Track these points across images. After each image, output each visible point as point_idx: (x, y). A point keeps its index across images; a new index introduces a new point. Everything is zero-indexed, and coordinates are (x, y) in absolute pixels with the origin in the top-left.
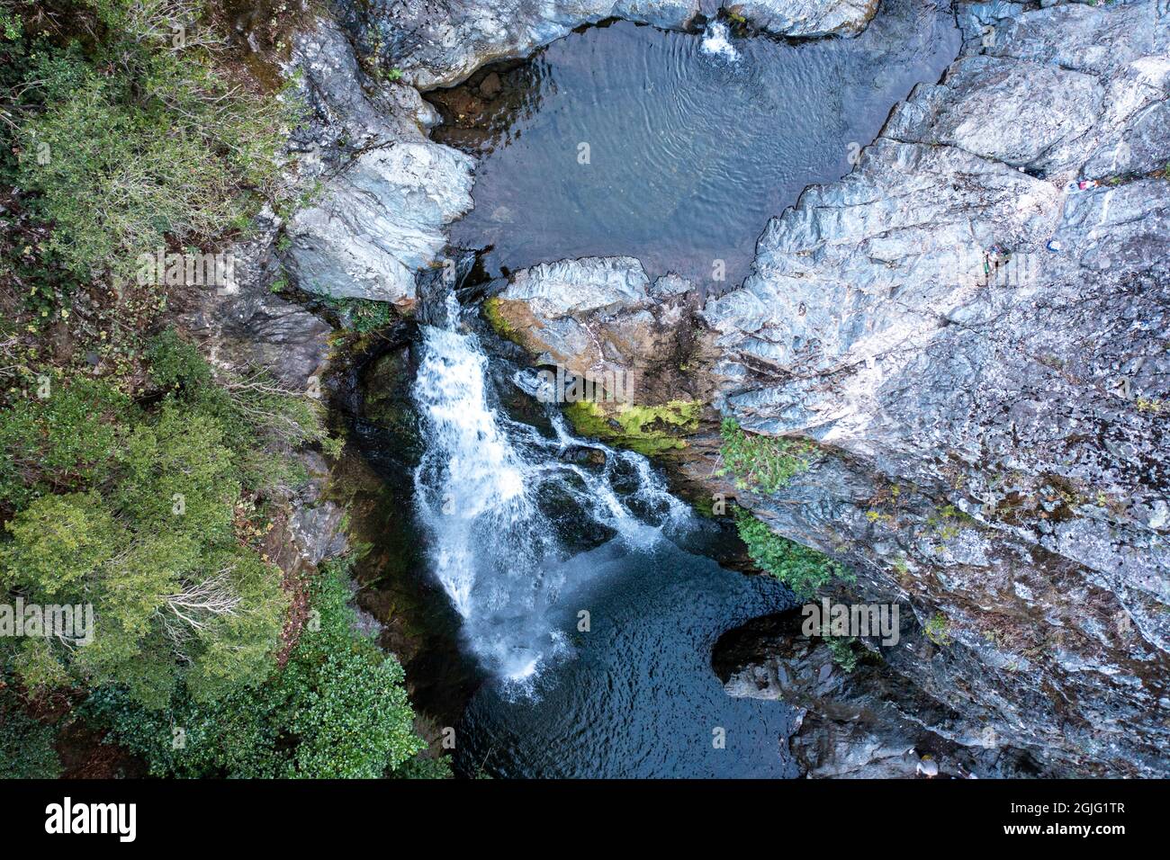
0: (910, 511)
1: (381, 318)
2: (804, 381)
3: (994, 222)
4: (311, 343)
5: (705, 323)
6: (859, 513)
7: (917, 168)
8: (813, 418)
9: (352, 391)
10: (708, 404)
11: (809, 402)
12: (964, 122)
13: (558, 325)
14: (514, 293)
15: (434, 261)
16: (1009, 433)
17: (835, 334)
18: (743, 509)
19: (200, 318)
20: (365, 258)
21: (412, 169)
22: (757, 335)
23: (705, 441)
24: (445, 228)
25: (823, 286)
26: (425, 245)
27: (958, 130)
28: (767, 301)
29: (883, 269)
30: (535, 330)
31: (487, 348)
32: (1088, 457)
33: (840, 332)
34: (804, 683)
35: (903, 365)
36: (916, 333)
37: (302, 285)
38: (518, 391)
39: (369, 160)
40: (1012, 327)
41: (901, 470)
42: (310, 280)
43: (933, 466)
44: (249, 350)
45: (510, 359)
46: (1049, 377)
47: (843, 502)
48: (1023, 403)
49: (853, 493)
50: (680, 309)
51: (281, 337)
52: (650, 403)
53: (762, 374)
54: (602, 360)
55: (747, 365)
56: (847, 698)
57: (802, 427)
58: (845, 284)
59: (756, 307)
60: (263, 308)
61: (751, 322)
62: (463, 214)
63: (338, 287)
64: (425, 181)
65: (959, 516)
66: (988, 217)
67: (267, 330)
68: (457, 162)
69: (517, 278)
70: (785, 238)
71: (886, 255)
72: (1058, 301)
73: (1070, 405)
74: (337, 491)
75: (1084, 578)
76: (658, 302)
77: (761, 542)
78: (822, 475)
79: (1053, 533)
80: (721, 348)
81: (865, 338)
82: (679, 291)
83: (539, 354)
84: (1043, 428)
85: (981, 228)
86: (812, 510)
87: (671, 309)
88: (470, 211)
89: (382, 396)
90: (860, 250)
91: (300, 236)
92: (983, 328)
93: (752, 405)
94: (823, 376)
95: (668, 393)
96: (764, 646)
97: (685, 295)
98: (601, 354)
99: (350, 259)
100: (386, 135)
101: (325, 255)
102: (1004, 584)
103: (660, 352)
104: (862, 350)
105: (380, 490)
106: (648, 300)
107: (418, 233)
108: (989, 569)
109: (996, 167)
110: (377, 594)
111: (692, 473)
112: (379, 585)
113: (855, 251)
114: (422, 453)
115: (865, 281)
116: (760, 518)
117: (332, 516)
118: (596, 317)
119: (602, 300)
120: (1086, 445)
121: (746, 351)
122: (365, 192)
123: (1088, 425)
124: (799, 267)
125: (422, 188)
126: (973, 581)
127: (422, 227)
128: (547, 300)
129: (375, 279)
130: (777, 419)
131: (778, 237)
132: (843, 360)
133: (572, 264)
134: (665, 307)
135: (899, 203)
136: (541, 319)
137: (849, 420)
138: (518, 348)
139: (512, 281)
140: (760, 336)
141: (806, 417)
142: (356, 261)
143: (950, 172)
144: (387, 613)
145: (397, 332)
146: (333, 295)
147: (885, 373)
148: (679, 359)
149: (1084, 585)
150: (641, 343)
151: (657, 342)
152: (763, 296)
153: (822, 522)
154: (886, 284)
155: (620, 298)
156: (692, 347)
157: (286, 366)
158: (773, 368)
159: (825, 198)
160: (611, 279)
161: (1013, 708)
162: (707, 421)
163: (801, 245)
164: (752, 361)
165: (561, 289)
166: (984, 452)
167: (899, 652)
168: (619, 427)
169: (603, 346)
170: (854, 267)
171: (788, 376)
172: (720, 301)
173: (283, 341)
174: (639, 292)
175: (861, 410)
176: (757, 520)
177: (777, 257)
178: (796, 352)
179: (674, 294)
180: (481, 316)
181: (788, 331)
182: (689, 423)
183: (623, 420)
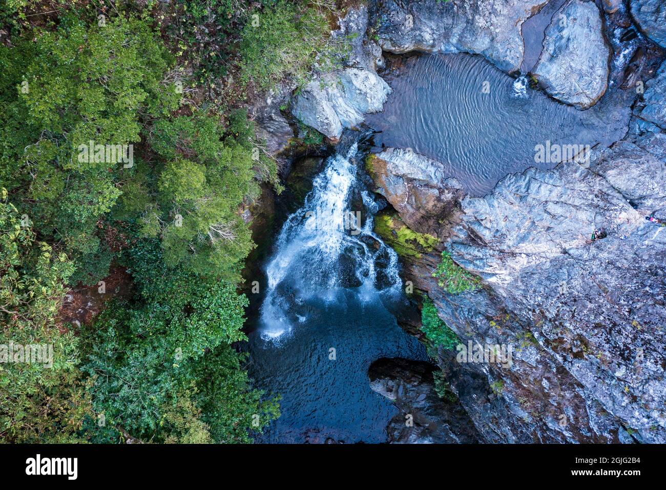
0: (510, 329)
1: (318, 141)
2: (492, 251)
3: (606, 218)
4: (282, 138)
5: (461, 206)
6: (485, 321)
7: (583, 180)
8: (488, 269)
10: (442, 242)
11: (490, 261)
12: (613, 169)
13: (395, 179)
14: (383, 156)
15: (355, 127)
16: (572, 311)
17: (515, 236)
18: (429, 298)
19: (252, 109)
20: (327, 113)
21: (366, 83)
22: (481, 221)
23: (431, 259)
24: (366, 114)
25: (519, 213)
26: (354, 118)
27: (609, 172)
28: (492, 209)
29: (549, 217)
30: (384, 176)
32: (602, 335)
33: (517, 236)
34: (409, 398)
35: (538, 262)
36: (550, 251)
37: (293, 112)
39: (351, 72)
40: (593, 266)
41: (515, 309)
42: (298, 112)
43: (530, 312)
45: (365, 184)
46: (600, 295)
47: (480, 313)
48: (583, 301)
49: (486, 311)
50: (452, 195)
51: (272, 130)
52: (417, 230)
53: (474, 239)
54: (406, 203)
55: (469, 233)
56: (427, 414)
57: (481, 270)
58: (529, 216)
59: (486, 209)
60: (273, 115)
61: (481, 215)
62: (377, 112)
63: (309, 119)
64: (368, 91)
65: (532, 339)
66: (604, 215)
67: (269, 125)
68: (384, 88)
69: (388, 150)
70: (512, 185)
71: (552, 212)
72: (618, 264)
73: (604, 310)
74: (255, 208)
75: (575, 388)
76: (444, 188)
77: (431, 317)
78: (476, 297)
79: (571, 362)
80: (462, 220)
81: (527, 243)
82: (455, 187)
83: (379, 187)
84: (587, 315)
85: (599, 218)
86: (463, 311)
87: (448, 193)
88: (380, 112)
89: (300, 175)
90: (542, 204)
91: (306, 91)
92: (580, 261)
93: (463, 251)
94: (501, 252)
95: (428, 229)
96: (398, 372)
97: (457, 190)
98: (407, 200)
99: (321, 110)
100: (363, 64)
101: (312, 104)
102: (538, 377)
103: (434, 210)
104: (524, 248)
105: (270, 217)
106: (440, 185)
107: (353, 112)
108: (534, 368)
109: (618, 195)
111: (415, 271)
113: (540, 204)
115: (538, 219)
116: (436, 305)
118: (413, 182)
119: (420, 176)
120: (603, 330)
121: (472, 227)
123: (608, 322)
124: (513, 200)
125: (366, 93)
126: (525, 370)
127: (357, 110)
128: (396, 166)
129: (327, 123)
130: (471, 262)
131: (509, 183)
132: (513, 249)
133: (414, 155)
134: (446, 191)
135: (569, 192)
136: (389, 172)
137: (502, 276)
138: (371, 181)
139: (385, 151)
140: (482, 223)
141: (485, 266)
142: (323, 112)
143: (597, 188)
145: (321, 150)
146: (304, 122)
147: (528, 262)
148: (440, 217)
149: (574, 391)
150: (428, 202)
151: (435, 205)
152: (491, 206)
153: (465, 318)
154: (547, 224)
155: (428, 179)
156: (449, 214)
158: (481, 239)
159: (537, 175)
160: (429, 169)
161: (514, 438)
162: (437, 250)
163: (517, 191)
164: (473, 232)
165: (405, 164)
166: (557, 315)
167: (468, 397)
168: (396, 236)
169: (410, 196)
170: (536, 211)
171: (486, 245)
172: (471, 199)
173: (272, 132)
174: (438, 180)
175: (510, 274)
176: (434, 306)
177: (505, 191)
178: (495, 236)
179: (452, 187)
180: (363, 160)
181: (495, 226)
182: (428, 247)
183: (399, 233)
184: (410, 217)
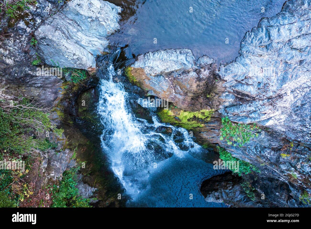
0: (298, 153)
1: (82, 77)
2: (261, 101)
4: (54, 87)
5: (220, 77)
6: (273, 152)
8: (263, 117)
9: (73, 107)
10: (217, 111)
11: (263, 110)
13: (156, 78)
14: (138, 65)
15: (104, 52)
17: (275, 81)
18: (221, 148)
20: (72, 49)
21: (92, 9)
23: (212, 125)
24: (108, 37)
25: (270, 60)
26: (99, 44)
28: (247, 67)
29: (298, 53)
30: (146, 81)
31: (126, 89)
33: (277, 80)
34: (231, 197)
35: (303, 94)
38: (140, 106)
39: (72, 4)
41: (297, 137)
42: (50, 60)
44: (24, 90)
45: (136, 93)
47: (265, 148)
49: (270, 144)
50: (209, 71)
51: (40, 85)
52: (193, 110)
53: (242, 98)
54: (174, 93)
55: (236, 95)
56: (245, 202)
57: (258, 120)
58: (279, 59)
59: (242, 70)
60: (29, 72)
61: (240, 76)
62: (116, 31)
63: (62, 63)
64: (98, 15)
67: (33, 82)
68: (113, 9)
69: (139, 58)
70: (254, 40)
71: (298, 46)
74: (70, 145)
76: (199, 68)
80: (225, 87)
81: (289, 82)
82: (208, 63)
83: (148, 91)
86: (251, 150)
87: (205, 71)
88: (118, 30)
90: (287, 44)
91: (42, 39)
93: (236, 111)
94: (269, 99)
95: (201, 106)
97: (211, 65)
98: (174, 91)
99: (66, 49)
101: (54, 48)
103: (199, 89)
104: (287, 88)
105: (88, 143)
106: (195, 67)
107: (96, 39)
110: (89, 177)
111: (204, 136)
112: (90, 174)
113: (285, 45)
114: (103, 130)
115: (289, 58)
116: (228, 151)
117: (68, 154)
118: (172, 75)
119: (176, 67)
121: (237, 89)
122: (72, 20)
124: (261, 52)
125: (97, 18)
127: (98, 36)
128: (152, 67)
129: (77, 59)
130: (247, 117)
131: (250, 39)
132: (278, 92)
133: (162, 52)
134: (202, 70)
136: (149, 76)
137: (277, 117)
138: (139, 89)
139: (137, 60)
140: (243, 82)
141: (260, 116)
142: (68, 51)
144: (93, 183)
145: (90, 82)
147: (295, 97)
148: (207, 93)
150: (191, 86)
151: (198, 86)
152: (244, 65)
153: (256, 155)
154: (298, 59)
155: (183, 67)
156: (213, 87)
157: (43, 97)
158: (248, 96)
159: (271, 22)
160: (180, 58)
162: (214, 117)
163: (261, 43)
164: (238, 93)
165: (158, 63)
167: (273, 195)
168: (179, 119)
169: (175, 87)
170: (284, 52)
171: (254, 99)
172: (226, 67)
173: (41, 86)
174: (191, 64)
175: (282, 113)
176: (227, 152)
177: (251, 48)
178: (259, 89)
179: (206, 64)
180: (123, 75)
181: (256, 80)
182: (207, 118)
183: (181, 117)
184: (183, 103)
